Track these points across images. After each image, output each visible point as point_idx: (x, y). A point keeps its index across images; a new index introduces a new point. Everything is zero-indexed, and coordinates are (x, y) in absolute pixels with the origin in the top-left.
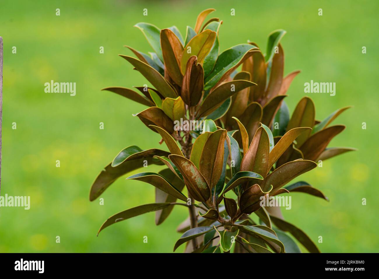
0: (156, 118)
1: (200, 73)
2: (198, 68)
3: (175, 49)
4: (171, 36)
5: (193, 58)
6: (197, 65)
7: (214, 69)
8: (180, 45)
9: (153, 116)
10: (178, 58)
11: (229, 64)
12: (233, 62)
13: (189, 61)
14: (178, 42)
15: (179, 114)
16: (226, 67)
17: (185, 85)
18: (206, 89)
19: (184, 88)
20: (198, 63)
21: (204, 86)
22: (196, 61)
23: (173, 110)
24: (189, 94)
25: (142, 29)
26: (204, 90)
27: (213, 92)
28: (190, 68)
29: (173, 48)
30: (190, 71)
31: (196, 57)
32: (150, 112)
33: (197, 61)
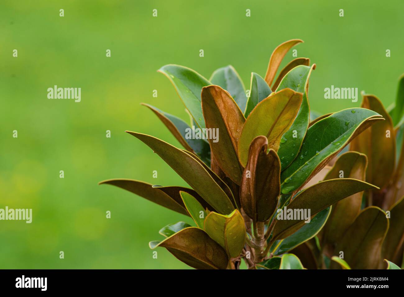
0: (194, 247)
1: (273, 165)
2: (270, 159)
3: (227, 120)
4: (221, 96)
5: (260, 141)
6: (268, 153)
7: (299, 154)
8: (237, 112)
9: (187, 244)
10: (234, 134)
11: (326, 145)
12: (335, 141)
13: (253, 144)
14: (233, 107)
15: (235, 238)
16: (322, 151)
17: (247, 185)
18: (285, 191)
19: (244, 188)
20: (270, 150)
21: (281, 185)
22: (265, 147)
23: (224, 232)
24: (253, 201)
25: (171, 77)
26: (282, 194)
27: (298, 198)
28: (254, 157)
29: (225, 119)
30: (256, 162)
31: (265, 140)
32: (182, 237)
33: (268, 146)
